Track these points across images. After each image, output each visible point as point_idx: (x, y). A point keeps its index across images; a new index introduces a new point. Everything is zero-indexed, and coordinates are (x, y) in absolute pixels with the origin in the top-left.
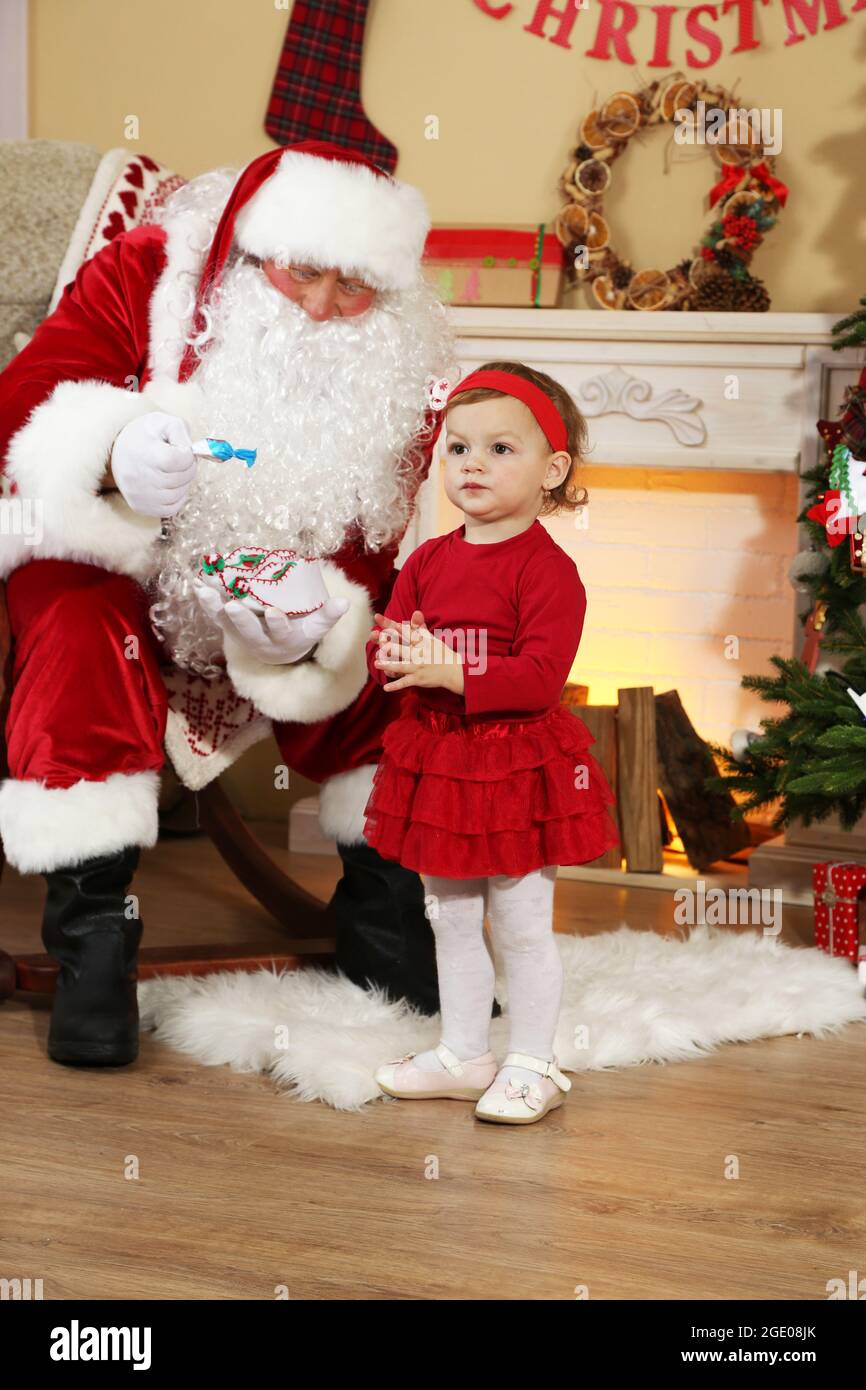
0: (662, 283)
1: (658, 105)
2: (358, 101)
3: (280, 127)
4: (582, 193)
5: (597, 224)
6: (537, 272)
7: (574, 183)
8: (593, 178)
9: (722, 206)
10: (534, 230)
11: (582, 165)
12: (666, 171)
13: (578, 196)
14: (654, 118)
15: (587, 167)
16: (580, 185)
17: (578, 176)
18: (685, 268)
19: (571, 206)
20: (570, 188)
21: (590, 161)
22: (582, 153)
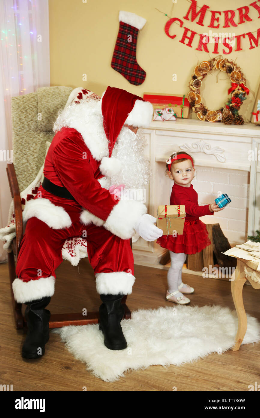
0: (215, 115)
1: (215, 65)
2: (135, 59)
3: (115, 66)
4: (194, 88)
5: (198, 97)
6: (182, 108)
7: (192, 85)
8: (197, 84)
9: (232, 94)
10: (182, 97)
11: (194, 81)
12: (217, 82)
13: (194, 89)
14: (214, 68)
15: (196, 81)
16: (194, 86)
17: (193, 84)
18: (221, 110)
19: (191, 92)
20: (191, 87)
21: (196, 80)
22: (194, 77)
